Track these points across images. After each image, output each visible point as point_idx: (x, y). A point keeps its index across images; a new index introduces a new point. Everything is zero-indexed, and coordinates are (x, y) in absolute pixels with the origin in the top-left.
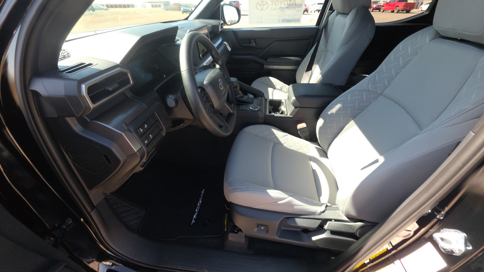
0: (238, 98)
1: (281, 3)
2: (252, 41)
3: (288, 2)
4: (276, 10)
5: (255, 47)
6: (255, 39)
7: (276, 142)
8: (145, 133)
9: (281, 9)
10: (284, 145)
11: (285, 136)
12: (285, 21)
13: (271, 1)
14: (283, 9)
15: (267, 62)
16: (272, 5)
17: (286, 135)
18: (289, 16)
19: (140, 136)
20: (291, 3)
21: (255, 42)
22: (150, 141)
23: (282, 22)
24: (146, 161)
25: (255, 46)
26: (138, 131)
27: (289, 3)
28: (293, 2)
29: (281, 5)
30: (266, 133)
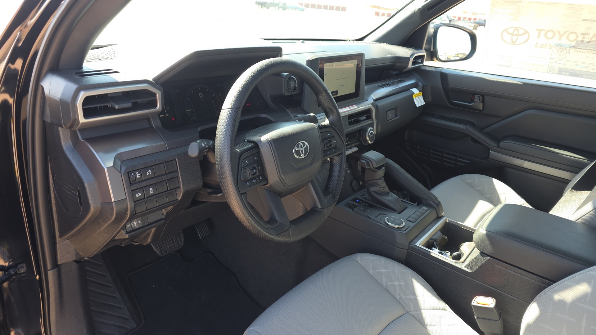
0: (371, 191)
1: (561, 36)
2: (476, 99)
3: (577, 37)
4: (545, 48)
5: (480, 110)
6: (483, 96)
7: (413, 313)
8: (142, 181)
9: (558, 48)
10: (430, 328)
11: (439, 309)
12: (566, 72)
13: (537, 30)
14: (565, 48)
15: (498, 147)
16: (539, 37)
17: (441, 307)
18: (577, 65)
19: (131, 182)
20: (586, 40)
21: (483, 101)
22: (146, 197)
23: (558, 74)
24: (137, 227)
25: (481, 108)
26: (132, 174)
27: (580, 39)
28: (592, 38)
29: (560, 39)
30: (397, 283)
